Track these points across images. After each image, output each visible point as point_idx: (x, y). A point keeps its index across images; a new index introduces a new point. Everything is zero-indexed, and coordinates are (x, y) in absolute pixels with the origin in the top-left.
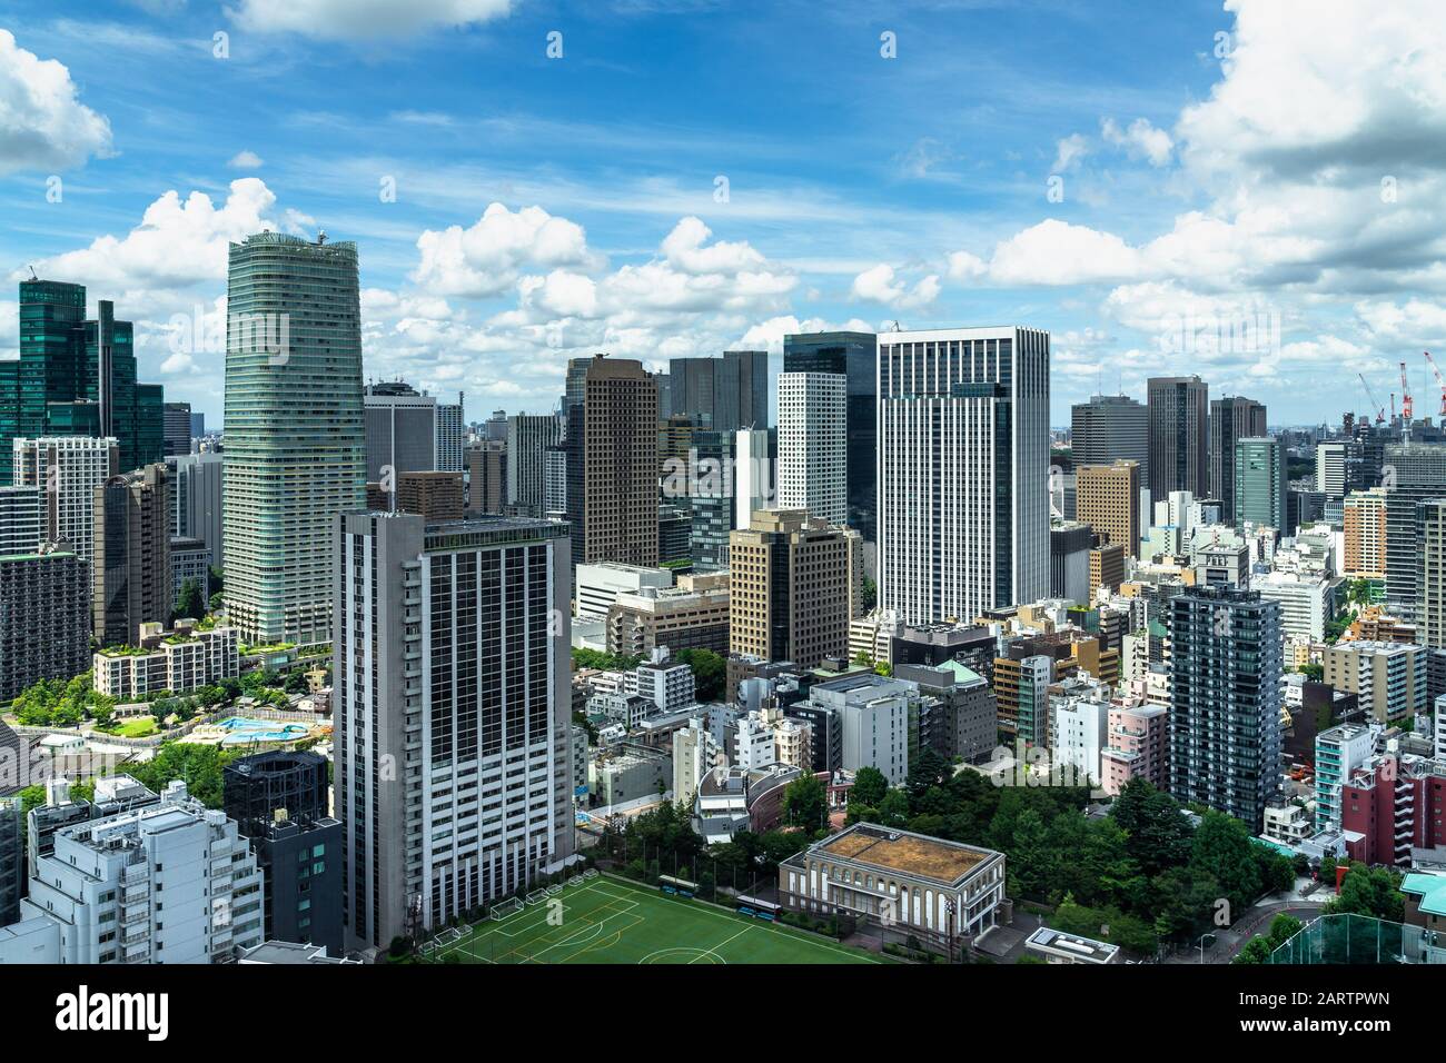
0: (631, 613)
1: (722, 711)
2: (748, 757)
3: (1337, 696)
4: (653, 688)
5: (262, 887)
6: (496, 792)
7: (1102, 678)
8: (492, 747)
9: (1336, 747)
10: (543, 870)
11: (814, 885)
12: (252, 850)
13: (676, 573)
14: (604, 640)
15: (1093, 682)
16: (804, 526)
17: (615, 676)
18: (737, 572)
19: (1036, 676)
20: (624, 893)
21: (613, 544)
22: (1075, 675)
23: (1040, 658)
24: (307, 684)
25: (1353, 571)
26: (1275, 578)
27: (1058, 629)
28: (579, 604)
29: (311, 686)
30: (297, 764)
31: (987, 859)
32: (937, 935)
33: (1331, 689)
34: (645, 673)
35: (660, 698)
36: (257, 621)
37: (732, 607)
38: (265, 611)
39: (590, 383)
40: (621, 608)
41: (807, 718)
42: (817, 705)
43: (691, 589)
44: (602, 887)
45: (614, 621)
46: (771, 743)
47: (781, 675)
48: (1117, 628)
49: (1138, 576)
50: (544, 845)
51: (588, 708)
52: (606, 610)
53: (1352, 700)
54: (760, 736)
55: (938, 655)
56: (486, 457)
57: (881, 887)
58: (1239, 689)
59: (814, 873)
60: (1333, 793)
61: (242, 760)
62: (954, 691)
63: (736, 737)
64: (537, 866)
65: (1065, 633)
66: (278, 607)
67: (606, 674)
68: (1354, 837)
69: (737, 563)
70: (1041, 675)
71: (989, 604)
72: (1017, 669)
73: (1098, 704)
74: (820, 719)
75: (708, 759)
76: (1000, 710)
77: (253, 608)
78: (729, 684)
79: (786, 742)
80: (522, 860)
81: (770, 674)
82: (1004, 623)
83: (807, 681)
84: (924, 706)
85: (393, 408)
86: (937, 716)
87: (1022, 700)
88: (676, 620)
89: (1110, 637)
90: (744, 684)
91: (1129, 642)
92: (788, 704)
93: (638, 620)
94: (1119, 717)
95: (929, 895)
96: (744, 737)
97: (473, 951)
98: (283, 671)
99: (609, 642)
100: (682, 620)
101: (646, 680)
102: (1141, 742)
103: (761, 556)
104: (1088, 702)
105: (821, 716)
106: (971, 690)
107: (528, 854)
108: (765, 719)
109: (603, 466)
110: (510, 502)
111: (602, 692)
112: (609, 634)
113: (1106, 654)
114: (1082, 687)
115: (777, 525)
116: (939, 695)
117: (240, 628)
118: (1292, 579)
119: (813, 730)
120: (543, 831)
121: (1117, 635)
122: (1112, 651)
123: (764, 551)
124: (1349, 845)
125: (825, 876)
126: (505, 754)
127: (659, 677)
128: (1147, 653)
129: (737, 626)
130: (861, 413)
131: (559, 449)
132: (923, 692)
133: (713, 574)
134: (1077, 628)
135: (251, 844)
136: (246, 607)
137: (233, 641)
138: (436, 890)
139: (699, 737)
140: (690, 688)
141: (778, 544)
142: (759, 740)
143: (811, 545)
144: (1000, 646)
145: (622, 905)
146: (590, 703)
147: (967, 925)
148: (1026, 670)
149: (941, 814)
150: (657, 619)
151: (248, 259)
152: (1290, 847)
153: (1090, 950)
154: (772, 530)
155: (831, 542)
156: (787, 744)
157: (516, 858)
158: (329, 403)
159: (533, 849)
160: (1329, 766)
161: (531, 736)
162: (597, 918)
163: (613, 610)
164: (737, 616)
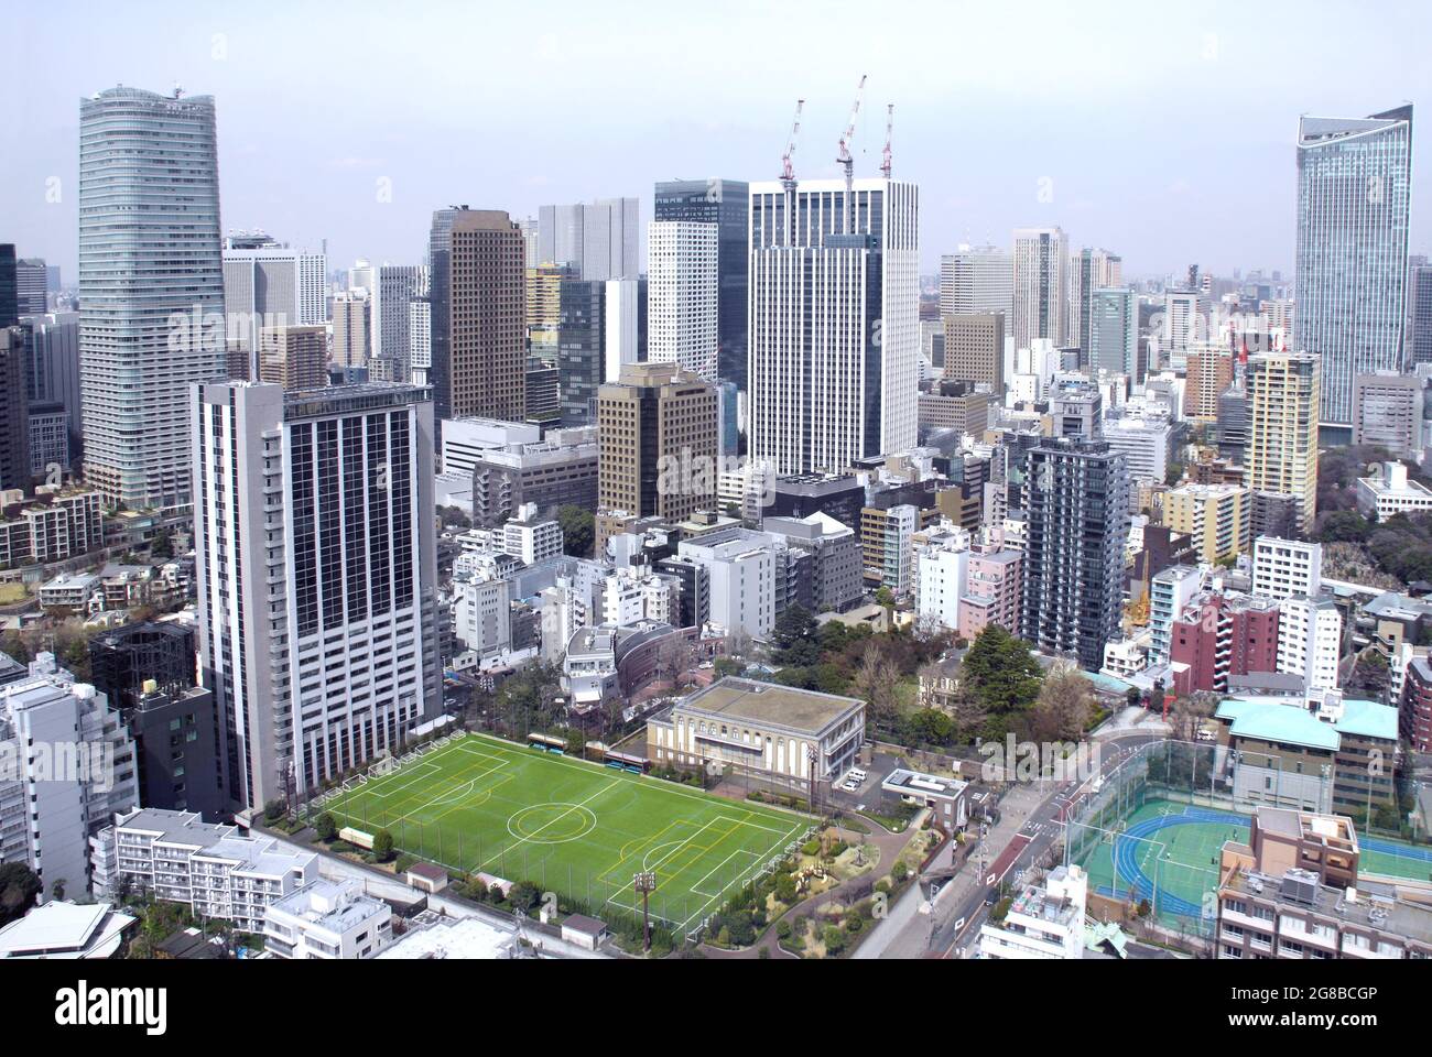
0: (497, 470)
1: (589, 569)
2: (616, 614)
3: (1174, 537)
4: (520, 545)
5: (134, 756)
6: (363, 657)
7: (963, 525)
8: (357, 614)
9: (1170, 587)
10: (413, 731)
11: (681, 739)
12: (122, 720)
13: (544, 426)
14: (471, 497)
15: (956, 530)
16: (674, 380)
17: (482, 533)
18: (605, 426)
19: (901, 525)
20: (493, 752)
21: (479, 398)
22: (938, 523)
23: (905, 507)
24: (172, 547)
25: (1193, 415)
26: (1125, 424)
27: (923, 478)
28: (445, 461)
29: (176, 550)
30: (163, 635)
31: (850, 706)
32: (799, 781)
33: (1168, 531)
34: (513, 531)
35: (528, 557)
36: (119, 485)
37: (600, 462)
38: (127, 474)
39: (455, 235)
40: (488, 465)
41: (675, 573)
42: (686, 560)
43: (558, 444)
44: (473, 747)
45: (480, 478)
46: (640, 599)
47: (650, 530)
48: (979, 474)
49: (1000, 423)
50: (414, 707)
51: (455, 567)
52: (472, 466)
53: (1185, 540)
54: (629, 592)
55: (807, 506)
56: (349, 309)
57: (746, 737)
58: (1087, 534)
59: (681, 727)
60: (1164, 628)
61: (108, 633)
62: (821, 542)
63: (604, 594)
64: (407, 727)
65: (930, 483)
66: (140, 470)
67: (473, 532)
68: (1180, 667)
69: (606, 417)
70: (905, 524)
71: (858, 453)
72: (882, 519)
73: (959, 552)
74: (688, 573)
75: (576, 617)
76: (866, 558)
77: (115, 472)
78: (598, 540)
79: (654, 598)
80: (391, 722)
81: (640, 530)
82: (871, 472)
83: (675, 536)
84: (791, 559)
85: (253, 261)
86: (804, 568)
87: (887, 548)
88: (544, 476)
89: (972, 483)
90: (613, 539)
91: (990, 489)
92: (656, 558)
93: (505, 477)
94: (978, 564)
95: (792, 744)
96: (613, 593)
97: (346, 811)
98: (147, 535)
99: (476, 499)
100: (550, 475)
101: (513, 538)
102: (997, 587)
103: (630, 411)
104: (949, 550)
105: (690, 571)
106: (838, 541)
107: (397, 717)
108: (633, 576)
109: (468, 319)
110: (374, 355)
111: (470, 550)
112: (476, 490)
113: (967, 502)
114: (945, 535)
115: (646, 378)
116: (807, 548)
117: (102, 492)
118: (1139, 425)
119: (682, 585)
120: (412, 693)
121: (979, 481)
122: (975, 498)
123: (633, 405)
124: (1176, 676)
125: (692, 729)
126: (370, 620)
127: (527, 534)
128: (1006, 499)
129: (606, 481)
130: (732, 258)
131: (424, 300)
132: (791, 545)
133: (581, 429)
134: (942, 477)
135: (122, 714)
136: (108, 471)
137: (96, 506)
138: (307, 755)
139: (567, 596)
140: (558, 544)
141: (648, 398)
142: (627, 597)
143: (680, 398)
144: (868, 495)
145: (492, 764)
146: (456, 562)
147: (829, 770)
148: (892, 519)
149: (805, 664)
150: (524, 475)
151: (101, 115)
152: (1125, 679)
153: (941, 788)
154: (641, 384)
155: (701, 396)
156: (656, 600)
157: (386, 721)
158: (186, 262)
159: (402, 711)
160: (1162, 604)
161: (397, 601)
162: (468, 777)
163: (479, 467)
164: (606, 471)
